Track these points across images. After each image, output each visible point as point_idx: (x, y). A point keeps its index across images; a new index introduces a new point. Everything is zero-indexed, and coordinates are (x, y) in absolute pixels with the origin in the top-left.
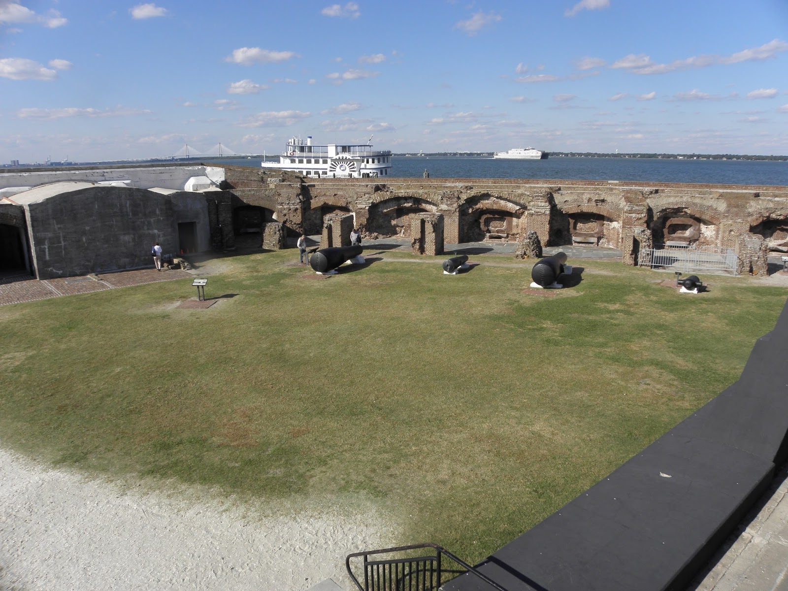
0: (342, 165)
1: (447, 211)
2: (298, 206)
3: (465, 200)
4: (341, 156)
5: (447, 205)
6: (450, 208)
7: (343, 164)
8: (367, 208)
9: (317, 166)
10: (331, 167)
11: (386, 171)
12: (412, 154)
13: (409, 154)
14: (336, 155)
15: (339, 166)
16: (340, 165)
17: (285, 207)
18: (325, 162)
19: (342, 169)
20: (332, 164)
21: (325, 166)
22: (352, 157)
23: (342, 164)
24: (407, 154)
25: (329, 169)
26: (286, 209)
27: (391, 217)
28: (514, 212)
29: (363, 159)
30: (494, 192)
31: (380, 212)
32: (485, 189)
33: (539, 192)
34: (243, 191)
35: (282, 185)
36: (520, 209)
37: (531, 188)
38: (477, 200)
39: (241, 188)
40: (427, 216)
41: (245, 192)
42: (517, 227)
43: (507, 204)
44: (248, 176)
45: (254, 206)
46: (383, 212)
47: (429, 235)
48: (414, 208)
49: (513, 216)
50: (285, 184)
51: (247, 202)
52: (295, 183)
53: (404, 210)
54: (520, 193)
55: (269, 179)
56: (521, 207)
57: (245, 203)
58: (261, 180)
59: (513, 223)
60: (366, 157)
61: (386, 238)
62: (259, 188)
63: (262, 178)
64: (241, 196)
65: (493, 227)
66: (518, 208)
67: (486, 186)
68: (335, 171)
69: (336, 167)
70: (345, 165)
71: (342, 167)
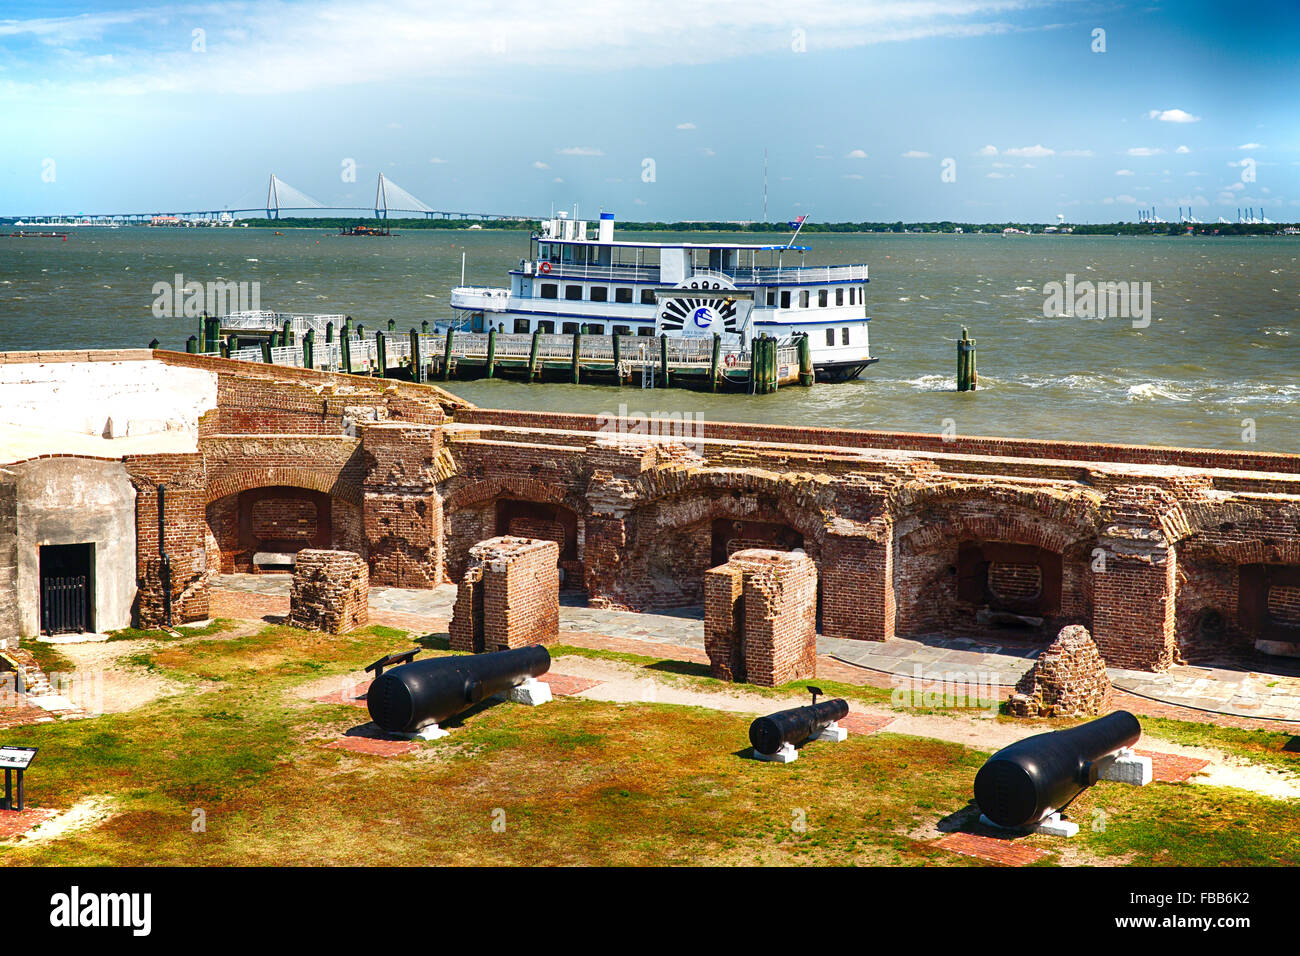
0: (703, 311)
1: (850, 538)
2: (424, 497)
4: (699, 279)
5: (854, 520)
6: (860, 531)
7: (707, 307)
8: (620, 515)
9: (622, 310)
10: (669, 317)
11: (846, 331)
13: (1014, 226)
14: (687, 278)
15: (691, 315)
16: (697, 309)
18: (648, 299)
19: (701, 321)
20: (673, 307)
21: (648, 312)
22: (736, 285)
23: (702, 307)
24: (1010, 225)
25: (660, 320)
26: (390, 502)
27: (696, 544)
28: (1061, 551)
29: (772, 291)
30: (997, 485)
31: (660, 527)
32: (974, 476)
33: (1135, 495)
34: (269, 443)
35: (380, 430)
36: (1078, 542)
37: (1113, 479)
38: (946, 508)
39: (263, 433)
40: (757, 564)
41: (271, 447)
42: (1077, 599)
43: (1038, 524)
44: (285, 399)
45: (298, 487)
46: (671, 529)
47: (756, 624)
48: (764, 521)
49: (1064, 562)
50: (390, 430)
51: (276, 476)
52: (422, 426)
53: (735, 525)
54: (1075, 494)
55: (348, 409)
56: (1082, 538)
57: (270, 476)
58: (322, 411)
59: (1064, 585)
60: (782, 285)
61: (678, 606)
62: (316, 436)
63: (325, 407)
64: (262, 458)
65: (1002, 593)
66: (1072, 541)
67: (979, 464)
68: (681, 328)
69: (684, 316)
70: (712, 309)
71: (701, 317)
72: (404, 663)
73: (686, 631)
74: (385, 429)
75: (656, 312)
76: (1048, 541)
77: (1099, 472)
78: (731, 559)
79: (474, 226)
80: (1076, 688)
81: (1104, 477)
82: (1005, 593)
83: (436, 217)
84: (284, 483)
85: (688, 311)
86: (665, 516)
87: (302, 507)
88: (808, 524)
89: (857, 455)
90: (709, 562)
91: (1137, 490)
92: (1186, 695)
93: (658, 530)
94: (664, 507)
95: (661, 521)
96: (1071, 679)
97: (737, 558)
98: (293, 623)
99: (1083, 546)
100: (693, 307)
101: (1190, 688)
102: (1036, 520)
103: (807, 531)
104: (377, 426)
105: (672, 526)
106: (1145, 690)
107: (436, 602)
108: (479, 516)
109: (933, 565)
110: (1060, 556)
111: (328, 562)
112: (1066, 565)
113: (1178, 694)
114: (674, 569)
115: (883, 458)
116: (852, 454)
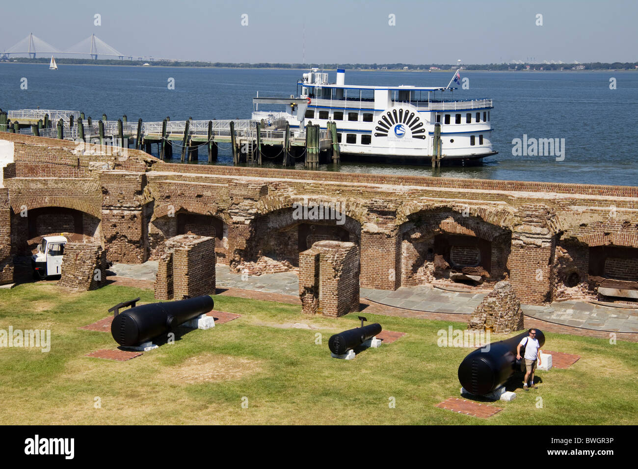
0: (399, 126)
1: (376, 234)
2: (136, 213)
3: (408, 216)
5: (378, 223)
6: (381, 230)
7: (402, 123)
8: (248, 222)
11: (481, 136)
12: (440, 67)
14: (390, 107)
15: (394, 126)
16: (396, 124)
17: (115, 212)
18: (368, 118)
19: (398, 132)
21: (367, 126)
23: (399, 123)
25: (374, 131)
26: (117, 216)
27: (289, 238)
28: (491, 240)
29: (439, 114)
30: (457, 204)
31: (270, 228)
32: (444, 199)
33: (534, 209)
34: (45, 182)
35: (111, 175)
36: (501, 235)
37: (521, 199)
38: (428, 217)
39: (42, 176)
40: (328, 249)
41: (47, 184)
42: (499, 266)
43: (479, 225)
44: (55, 157)
45: (63, 208)
46: (276, 229)
47: (328, 282)
48: (327, 224)
49: (492, 246)
50: (116, 175)
51: (50, 201)
52: (134, 173)
53: (311, 227)
54: (500, 208)
55: (91, 163)
56: (503, 233)
57: (47, 202)
58: (76, 164)
59: (492, 258)
60: (446, 111)
61: (280, 272)
62: (74, 178)
63: (79, 162)
64: (41, 190)
65: (458, 263)
66: (497, 234)
67: (446, 193)
68: (386, 135)
69: (389, 128)
70: (405, 125)
71: (399, 129)
72: (130, 307)
73: (286, 286)
74: (114, 175)
75: (372, 126)
76: (484, 235)
77: (513, 197)
78: (313, 246)
79: (146, 64)
80: (505, 315)
81: (515, 199)
82: (460, 263)
83: (124, 59)
84: (55, 205)
85: (391, 126)
86: (273, 222)
87: (66, 218)
88: (352, 226)
89: (379, 188)
90: (297, 247)
91: (534, 206)
92: (562, 318)
93: (269, 230)
94: (272, 218)
95: (270, 225)
96: (502, 311)
97: (316, 246)
98: (64, 284)
99: (504, 237)
100: (394, 123)
101: (564, 314)
102: (478, 223)
103: (351, 230)
104: (109, 173)
105: (276, 228)
106: (539, 316)
107: (145, 271)
108: (167, 223)
109: (420, 248)
110: (491, 242)
111: (83, 250)
112: (493, 247)
113: (558, 318)
114: (277, 252)
115: (394, 189)
116: (377, 188)
